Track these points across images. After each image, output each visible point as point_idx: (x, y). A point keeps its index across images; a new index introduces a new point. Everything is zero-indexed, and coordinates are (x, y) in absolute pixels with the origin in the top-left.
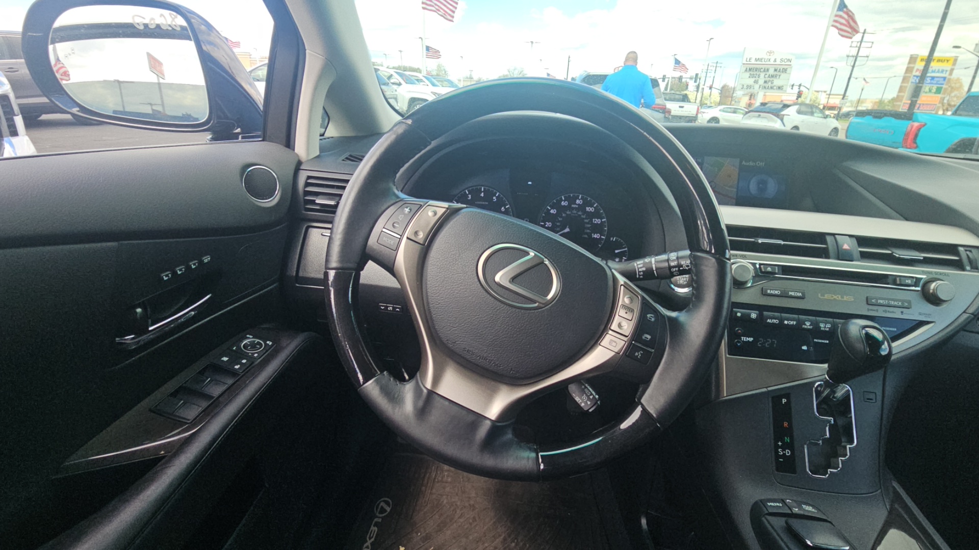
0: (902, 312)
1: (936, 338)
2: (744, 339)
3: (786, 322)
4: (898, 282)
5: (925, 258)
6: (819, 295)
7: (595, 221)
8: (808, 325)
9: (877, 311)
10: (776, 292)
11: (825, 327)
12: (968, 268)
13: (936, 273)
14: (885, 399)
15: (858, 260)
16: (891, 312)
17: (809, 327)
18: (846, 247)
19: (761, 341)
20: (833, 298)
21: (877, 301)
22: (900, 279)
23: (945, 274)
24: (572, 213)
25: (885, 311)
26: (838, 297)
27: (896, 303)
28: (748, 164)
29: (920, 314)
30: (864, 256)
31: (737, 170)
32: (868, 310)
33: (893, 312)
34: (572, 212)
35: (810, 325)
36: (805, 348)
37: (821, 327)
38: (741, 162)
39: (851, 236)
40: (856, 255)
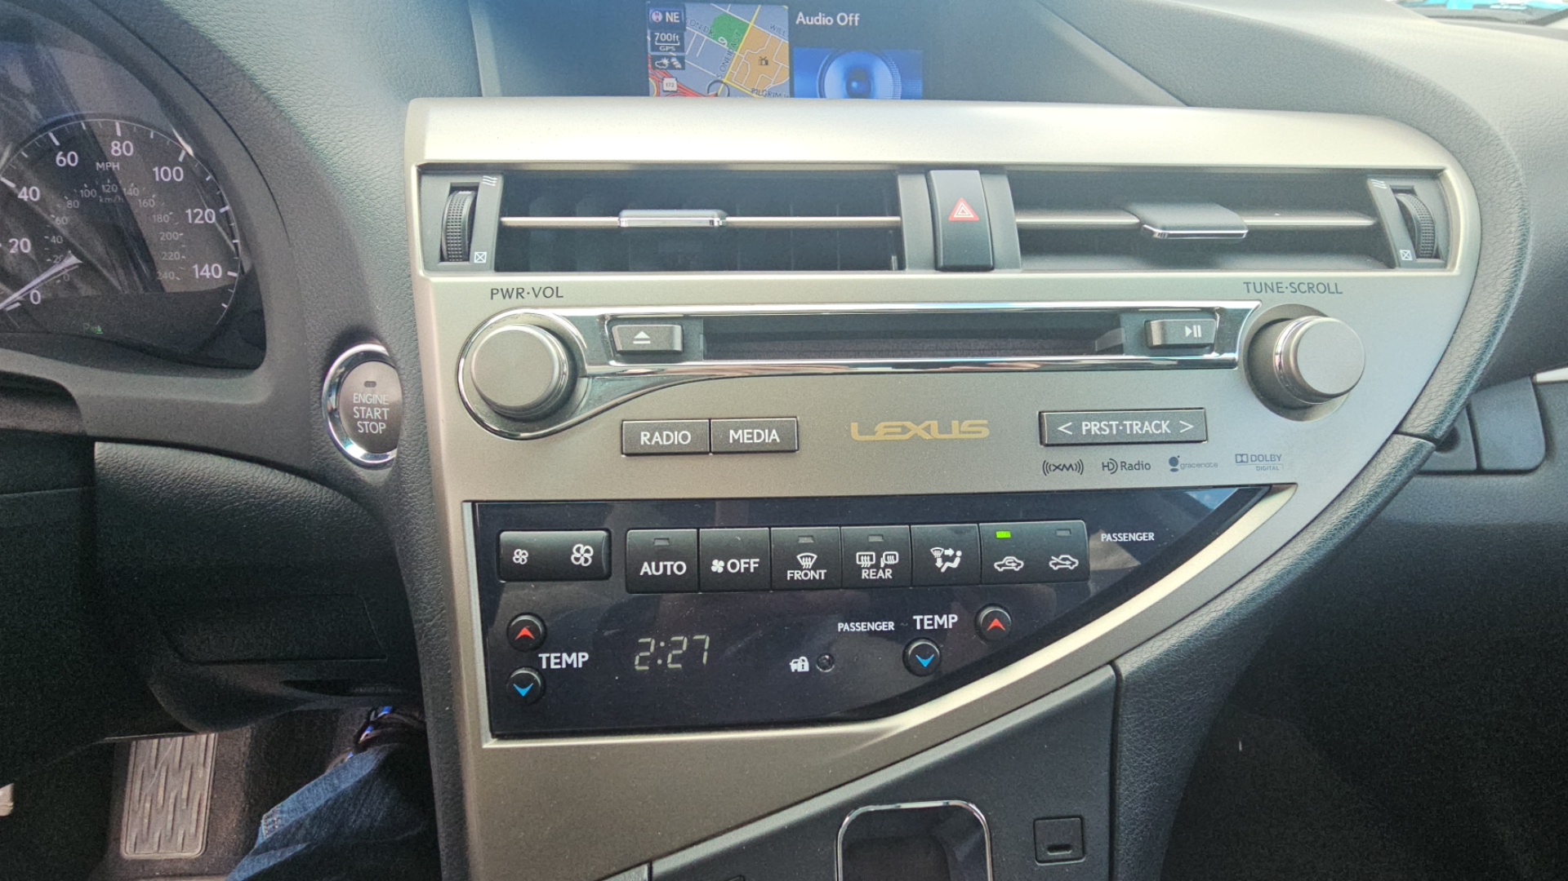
0: (1174, 461)
1: (1301, 547)
2: (551, 660)
3: (717, 566)
4: (1157, 340)
5: (1254, 232)
6: (854, 427)
7: (195, 216)
8: (807, 567)
9: (1080, 467)
10: (677, 438)
11: (877, 566)
12: (1406, 254)
13: (1295, 287)
14: (1122, 835)
15: (1012, 265)
16: (1131, 467)
17: (811, 574)
18: (963, 212)
19: (647, 646)
20: (907, 436)
21: (1076, 428)
22: (1163, 326)
23: (1326, 287)
24: (100, 192)
25: (1111, 467)
26: (928, 429)
27: (1149, 428)
28: (813, 21)
29: (1241, 459)
30: (1035, 244)
31: (784, 42)
32: (1046, 468)
33: (1139, 466)
34: (99, 189)
35: (815, 568)
36: (800, 665)
37: (860, 568)
38: (792, 17)
39: (987, 169)
40: (1005, 241)
